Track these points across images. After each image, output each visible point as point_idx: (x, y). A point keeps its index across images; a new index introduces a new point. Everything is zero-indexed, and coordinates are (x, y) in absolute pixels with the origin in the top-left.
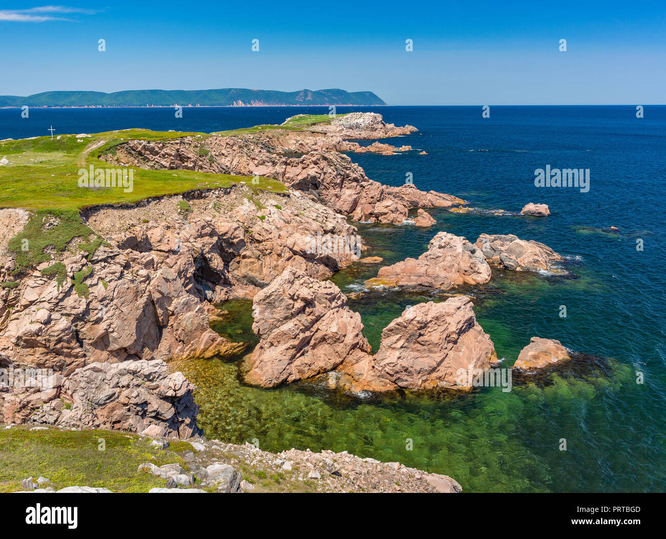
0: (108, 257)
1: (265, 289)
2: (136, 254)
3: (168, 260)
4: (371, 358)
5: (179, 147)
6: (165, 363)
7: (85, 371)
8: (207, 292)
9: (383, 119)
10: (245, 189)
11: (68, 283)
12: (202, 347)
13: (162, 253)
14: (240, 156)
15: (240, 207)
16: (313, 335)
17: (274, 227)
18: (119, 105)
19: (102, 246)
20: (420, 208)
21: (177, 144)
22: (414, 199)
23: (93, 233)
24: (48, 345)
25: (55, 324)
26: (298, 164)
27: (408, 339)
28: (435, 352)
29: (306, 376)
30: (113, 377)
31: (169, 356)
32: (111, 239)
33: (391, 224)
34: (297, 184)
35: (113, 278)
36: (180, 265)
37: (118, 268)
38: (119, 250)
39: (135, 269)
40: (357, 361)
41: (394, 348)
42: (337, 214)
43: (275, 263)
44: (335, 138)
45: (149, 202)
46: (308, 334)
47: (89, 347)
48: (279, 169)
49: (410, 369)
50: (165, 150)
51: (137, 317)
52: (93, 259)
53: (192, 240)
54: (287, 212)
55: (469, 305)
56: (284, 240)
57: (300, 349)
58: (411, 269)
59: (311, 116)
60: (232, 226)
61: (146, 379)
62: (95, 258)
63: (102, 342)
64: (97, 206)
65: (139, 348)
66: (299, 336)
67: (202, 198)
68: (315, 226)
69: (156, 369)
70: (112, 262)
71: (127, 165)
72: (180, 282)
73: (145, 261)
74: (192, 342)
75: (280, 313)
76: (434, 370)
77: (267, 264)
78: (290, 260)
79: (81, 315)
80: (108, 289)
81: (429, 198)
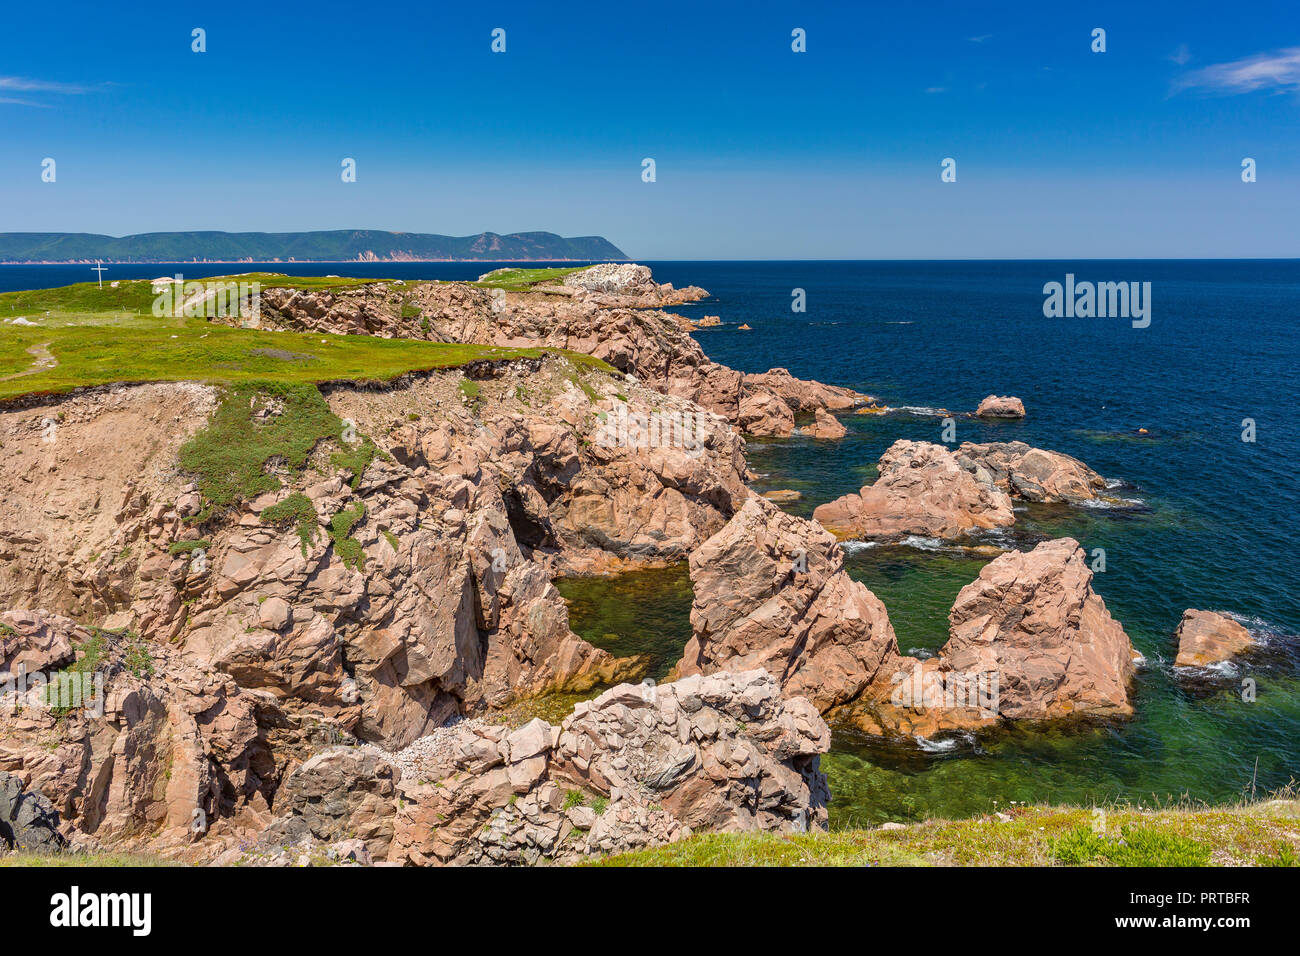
0: (390, 482)
2: (436, 477)
10: (564, 362)
11: (323, 538)
15: (562, 396)
19: (376, 460)
22: (792, 395)
24: (288, 681)
25: (303, 631)
26: (590, 331)
31: (509, 693)
33: (772, 437)
35: (405, 526)
38: (405, 469)
39: (437, 508)
42: (711, 413)
43: (636, 502)
45: (411, 380)
47: (367, 681)
51: (455, 610)
52: (363, 485)
53: (494, 457)
54: (637, 407)
56: (644, 459)
60: (556, 431)
62: (366, 484)
63: (392, 668)
65: (458, 678)
67: (492, 377)
73: (451, 492)
74: (547, 661)
77: (621, 505)
78: (660, 497)
79: (354, 608)
80: (400, 550)
81: (815, 392)
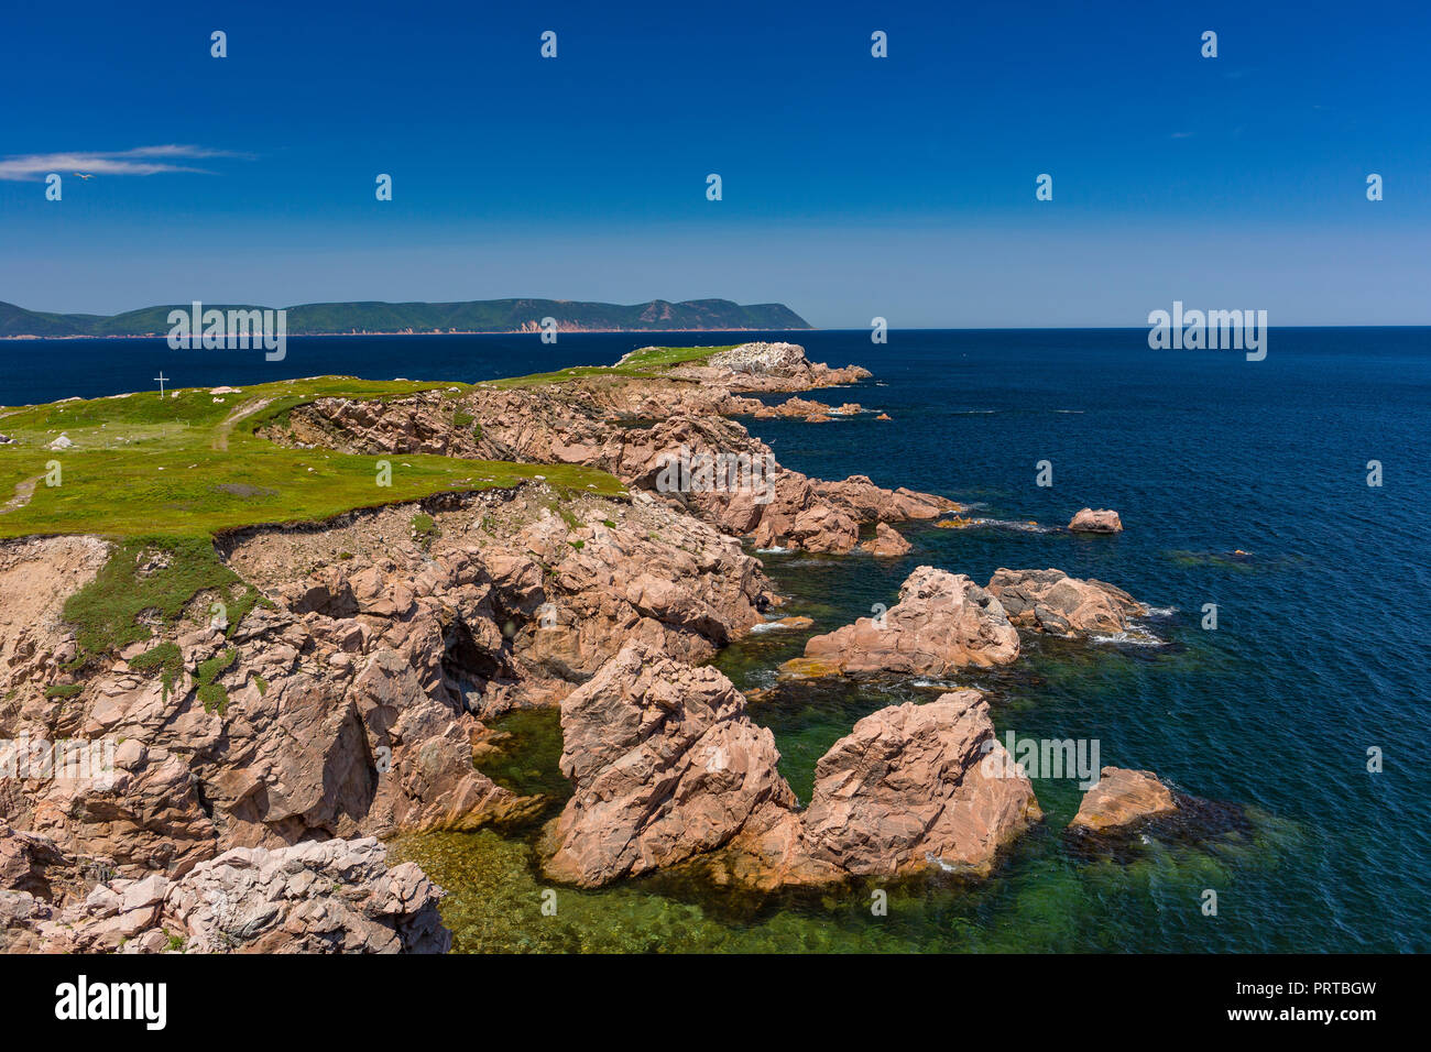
0: (269, 629)
1: (585, 687)
2: (327, 622)
3: (390, 633)
4: (796, 818)
5: (414, 411)
6: (381, 845)
7: (214, 867)
8: (468, 695)
9: (806, 356)
10: (545, 489)
11: (187, 683)
12: (458, 807)
13: (379, 619)
14: (533, 427)
15: (535, 525)
16: (682, 776)
17: (601, 563)
18: (298, 331)
19: (256, 609)
20: (881, 520)
21: (411, 404)
22: (870, 505)
23: (240, 582)
24: (138, 815)
25: (155, 771)
26: (646, 439)
27: (867, 779)
28: (921, 803)
29: (670, 859)
30: (274, 877)
31: (391, 829)
32: (275, 593)
33: (827, 554)
34: (645, 479)
35: (278, 671)
36: (415, 642)
37: (288, 652)
38: (291, 616)
39: (324, 652)
40: (769, 827)
41: (840, 798)
42: (722, 536)
43: (604, 633)
44: (715, 391)
45: (353, 518)
46: (670, 774)
47: (224, 817)
48: (610, 450)
49: (873, 838)
50: (387, 417)
51: (327, 749)
52: (240, 633)
53: (438, 591)
54: (627, 533)
55: (980, 708)
56: (620, 588)
57: (656, 804)
58: (868, 639)
59: (670, 349)
60: (518, 562)
61: (342, 880)
62: (242, 632)
63: (253, 805)
64: (250, 528)
65: (328, 814)
66: (654, 780)
67: (459, 508)
68: (681, 559)
69: (364, 857)
70: (277, 639)
71: (311, 446)
72: (414, 677)
73: (344, 635)
74: (438, 799)
75: (614, 733)
76: (919, 839)
77: (587, 635)
78: (634, 628)
79: (210, 750)
80: (267, 695)
81: (897, 501)
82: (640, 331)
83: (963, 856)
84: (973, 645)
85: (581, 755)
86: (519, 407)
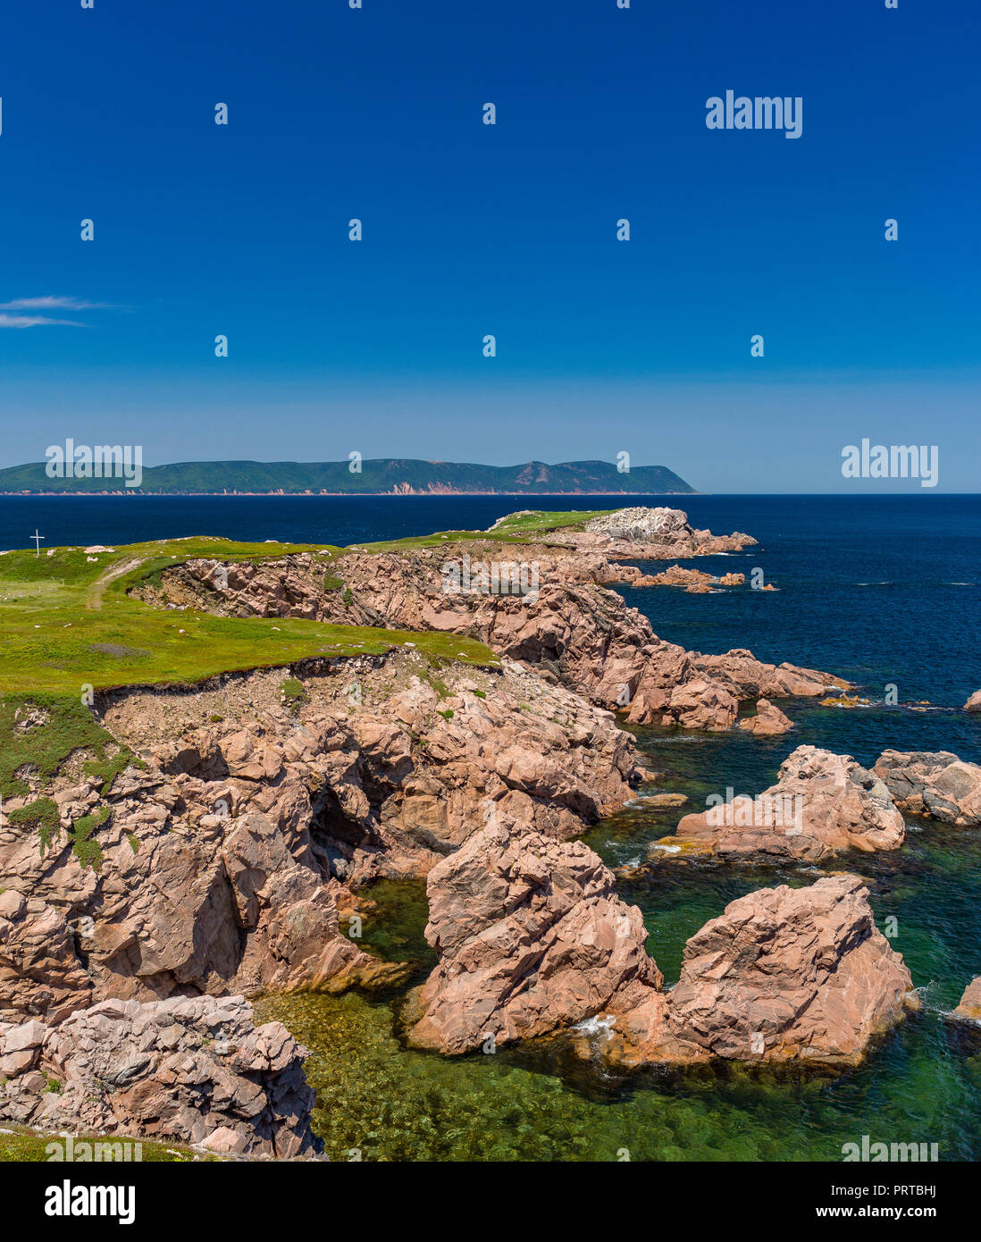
0: (142, 789)
1: (452, 857)
2: (197, 784)
3: (259, 797)
4: (662, 998)
5: (285, 574)
6: (249, 1004)
7: (89, 1016)
8: (336, 861)
9: (689, 521)
10: (415, 657)
11: (62, 839)
12: (324, 971)
13: (248, 783)
14: (404, 593)
15: (404, 693)
16: (547, 950)
17: (470, 733)
18: (170, 490)
19: (129, 768)
20: (762, 697)
21: (282, 567)
22: (750, 680)
23: (114, 741)
24: (19, 963)
25: (34, 921)
26: (519, 607)
27: (736, 961)
28: (792, 989)
29: (532, 1032)
30: (145, 1028)
31: (259, 989)
32: (147, 753)
33: (704, 730)
34: (517, 648)
35: (150, 830)
36: (283, 807)
37: (161, 812)
38: (163, 777)
39: (195, 813)
40: (635, 1005)
41: (708, 979)
42: (595, 709)
43: (472, 805)
44: (592, 558)
45: (224, 682)
46: (536, 947)
47: (98, 969)
48: (483, 618)
49: (741, 1021)
50: (258, 580)
51: (197, 909)
52: (113, 792)
53: (307, 757)
54: (497, 704)
55: (860, 894)
56: (489, 760)
57: (520, 977)
59: (546, 513)
60: (387, 731)
61: (210, 1035)
62: (116, 791)
63: (127, 958)
64: (123, 688)
65: (198, 971)
66: (519, 953)
67: (329, 674)
68: (552, 731)
69: (232, 1015)
70: (149, 799)
71: (183, 608)
72: (282, 841)
73: (214, 798)
74: (304, 962)
75: (480, 905)
76: (789, 1024)
77: (455, 806)
78: (502, 800)
79: (85, 904)
80: (140, 853)
81: (779, 677)
82: (515, 494)
83: (834, 1043)
84: (855, 829)
85: (447, 925)
86: (390, 571)
